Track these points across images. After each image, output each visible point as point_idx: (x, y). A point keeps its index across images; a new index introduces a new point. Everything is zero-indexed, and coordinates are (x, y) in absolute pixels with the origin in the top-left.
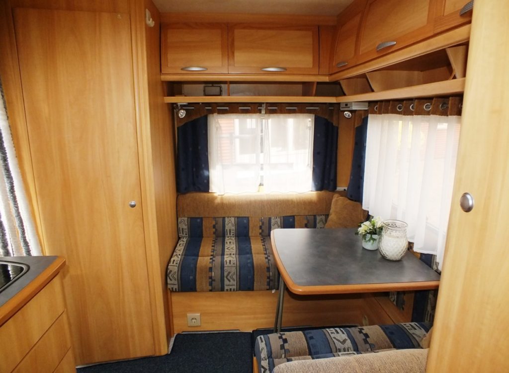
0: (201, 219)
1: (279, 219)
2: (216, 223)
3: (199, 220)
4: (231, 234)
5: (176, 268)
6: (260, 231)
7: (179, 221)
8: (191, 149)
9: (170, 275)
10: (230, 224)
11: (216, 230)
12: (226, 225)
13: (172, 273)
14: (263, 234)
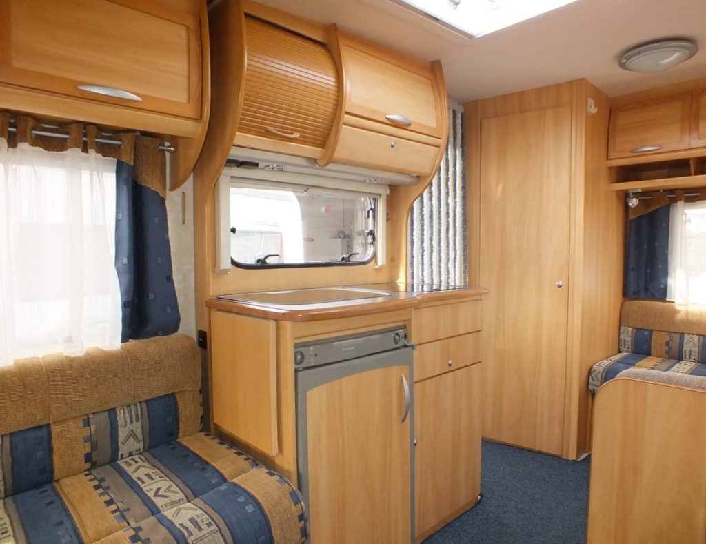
0: (651, 331)
2: (671, 339)
3: (647, 333)
4: (693, 357)
5: (601, 369)
7: (621, 330)
8: (646, 247)
9: (593, 375)
10: (691, 344)
11: (670, 348)
12: (684, 344)
13: (595, 372)
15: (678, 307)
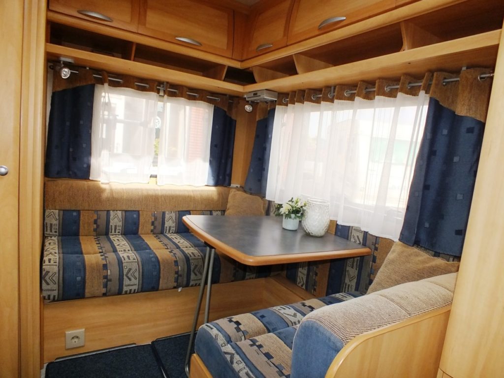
0: (79, 212)
1: (174, 214)
2: (99, 218)
3: (75, 214)
4: (117, 231)
5: (56, 269)
6: (152, 227)
7: (47, 214)
8: (68, 124)
9: (47, 278)
10: (116, 219)
11: (98, 226)
12: (111, 220)
13: (50, 274)
14: (155, 231)
15: (103, 186)
